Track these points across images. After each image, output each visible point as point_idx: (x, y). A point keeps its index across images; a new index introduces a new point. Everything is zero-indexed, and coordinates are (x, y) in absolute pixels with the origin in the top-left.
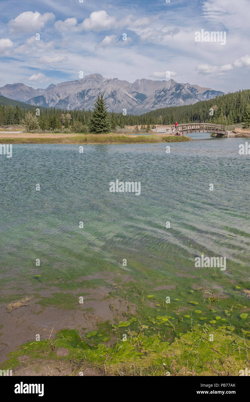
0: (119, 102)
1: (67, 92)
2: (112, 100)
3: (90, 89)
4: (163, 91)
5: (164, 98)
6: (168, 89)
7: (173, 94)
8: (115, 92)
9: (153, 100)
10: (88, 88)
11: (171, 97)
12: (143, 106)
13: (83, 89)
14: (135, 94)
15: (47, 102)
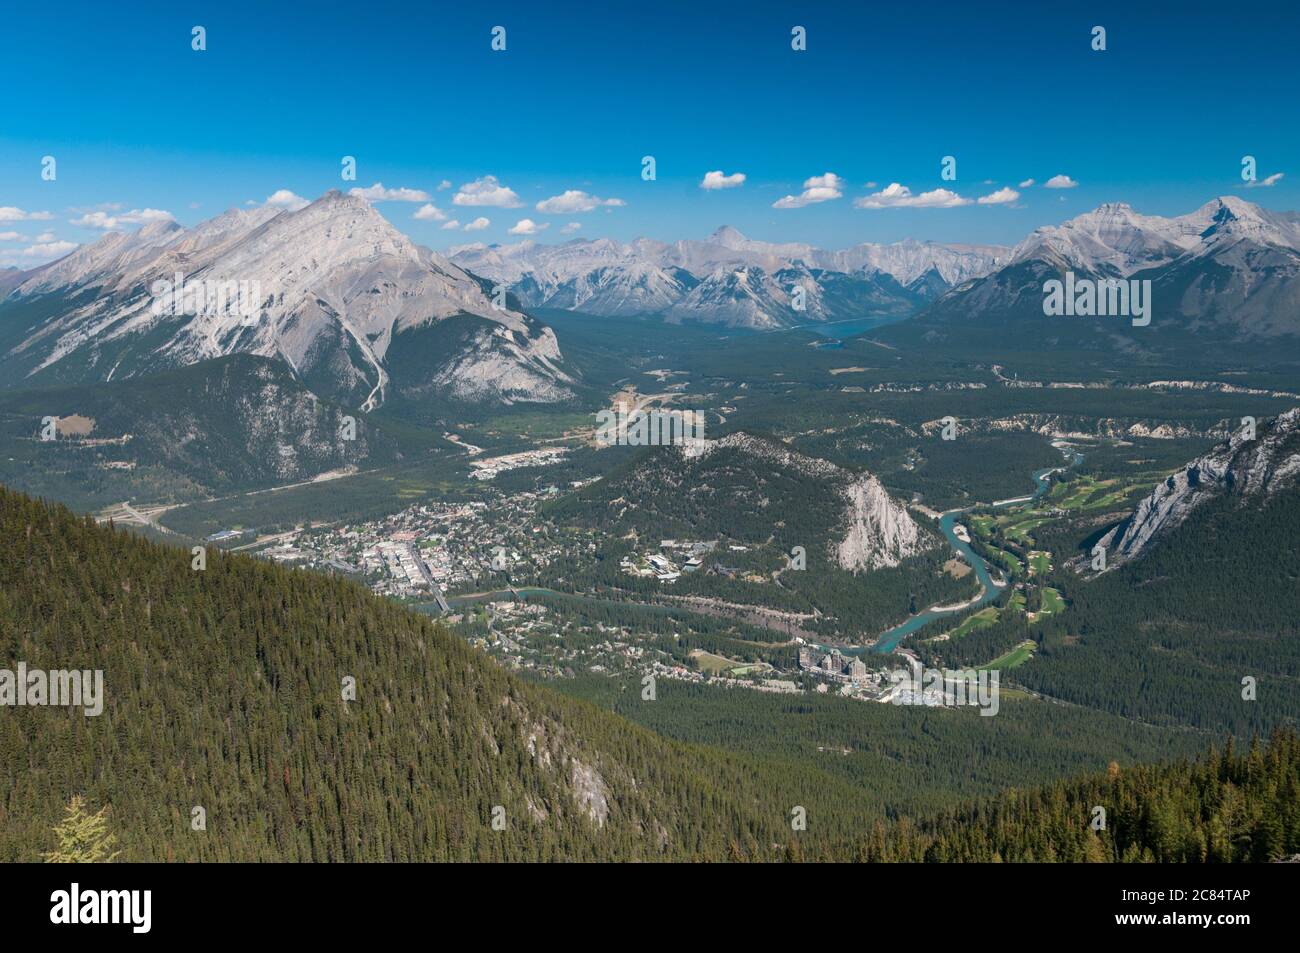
0: (652, 292)
1: (568, 269)
2: (642, 290)
3: (605, 268)
4: (711, 283)
5: (713, 294)
6: (719, 280)
7: (723, 289)
8: (645, 276)
9: (698, 297)
10: (602, 266)
11: (721, 294)
12: (685, 304)
13: (595, 267)
14: (674, 270)
15: (540, 288)
